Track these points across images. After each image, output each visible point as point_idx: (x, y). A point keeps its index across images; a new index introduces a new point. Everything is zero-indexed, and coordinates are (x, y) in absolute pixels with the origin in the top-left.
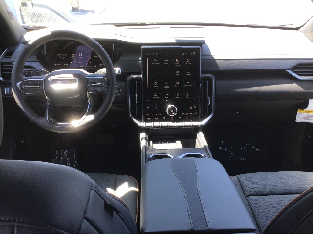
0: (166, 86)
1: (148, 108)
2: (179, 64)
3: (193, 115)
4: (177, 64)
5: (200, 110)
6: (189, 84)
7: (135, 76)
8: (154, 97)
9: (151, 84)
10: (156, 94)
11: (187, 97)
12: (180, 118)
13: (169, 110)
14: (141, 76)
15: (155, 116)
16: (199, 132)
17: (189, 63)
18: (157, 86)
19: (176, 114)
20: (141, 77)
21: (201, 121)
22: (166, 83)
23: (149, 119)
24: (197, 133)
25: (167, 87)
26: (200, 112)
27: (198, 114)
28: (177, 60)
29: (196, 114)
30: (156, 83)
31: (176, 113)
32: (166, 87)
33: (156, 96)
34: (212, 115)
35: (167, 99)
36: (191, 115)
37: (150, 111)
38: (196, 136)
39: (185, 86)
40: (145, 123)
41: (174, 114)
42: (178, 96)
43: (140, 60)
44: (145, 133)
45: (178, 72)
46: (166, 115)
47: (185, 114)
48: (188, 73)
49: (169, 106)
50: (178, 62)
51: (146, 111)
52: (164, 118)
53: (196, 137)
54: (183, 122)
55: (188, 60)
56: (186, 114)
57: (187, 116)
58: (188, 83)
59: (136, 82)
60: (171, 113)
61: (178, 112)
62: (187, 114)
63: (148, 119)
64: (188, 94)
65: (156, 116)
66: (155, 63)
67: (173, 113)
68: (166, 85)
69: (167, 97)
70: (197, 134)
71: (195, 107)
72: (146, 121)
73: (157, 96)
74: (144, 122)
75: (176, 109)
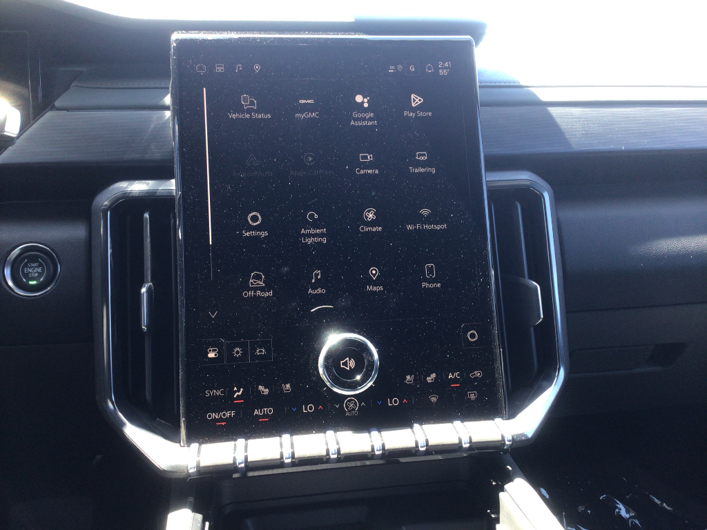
0: (312, 231)
1: (211, 355)
2: (370, 119)
3: (467, 383)
4: (364, 119)
5: (499, 351)
6: (428, 220)
7: (138, 187)
8: (251, 293)
9: (229, 222)
10: (258, 277)
11: (425, 285)
12: (394, 402)
13: (334, 359)
14: (171, 185)
15: (254, 400)
16: (508, 478)
17: (421, 114)
18: (264, 234)
19: (370, 384)
20: (174, 188)
21: (512, 415)
22: (311, 216)
23: (221, 420)
24: (503, 490)
25: (315, 235)
26: (500, 366)
27: (490, 372)
28: (359, 98)
29: (478, 374)
30: (254, 218)
31: (374, 375)
32: (309, 236)
33: (257, 286)
34: (561, 375)
35: (319, 300)
36: (455, 380)
37: (225, 373)
38: (496, 507)
39: (409, 227)
40: (195, 446)
41: (364, 381)
42: (375, 283)
43: (167, 108)
44: (196, 509)
45: (370, 157)
46: (316, 391)
47: (420, 379)
48: (423, 164)
49: (333, 339)
50: (366, 110)
51: (202, 374)
52: (309, 408)
53: (497, 512)
54: (416, 426)
55: (416, 100)
56: (429, 380)
57: (434, 387)
58: (425, 212)
59: (147, 215)
60: (343, 377)
61: (382, 369)
62: (434, 375)
63: (215, 420)
64: (430, 269)
65: (263, 402)
66: (249, 111)
67: (358, 377)
68: (306, 225)
69: (319, 291)
70: (501, 495)
71: (473, 336)
72: (202, 431)
73: (262, 289)
74: (190, 439)
75: (371, 355)
